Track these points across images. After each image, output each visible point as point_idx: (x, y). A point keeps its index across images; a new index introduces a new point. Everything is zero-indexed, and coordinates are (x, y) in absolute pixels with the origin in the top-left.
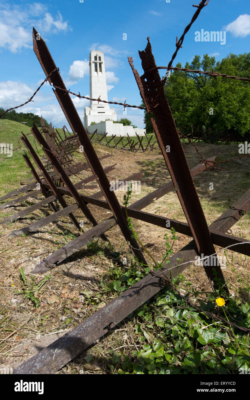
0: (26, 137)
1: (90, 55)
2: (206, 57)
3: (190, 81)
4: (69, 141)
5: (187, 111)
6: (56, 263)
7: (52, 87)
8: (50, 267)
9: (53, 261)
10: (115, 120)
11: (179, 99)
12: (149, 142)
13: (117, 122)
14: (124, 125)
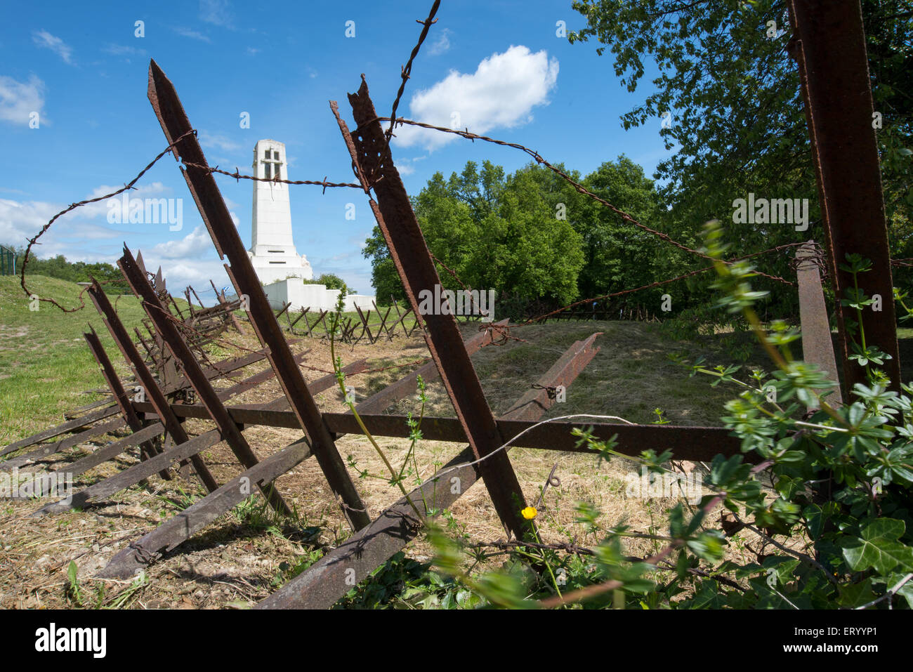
0: (99, 288)
1: (256, 148)
2: (487, 165)
3: (463, 205)
4: (199, 321)
5: (459, 261)
6: (162, 550)
7: (180, 163)
8: (147, 562)
9: (157, 545)
10: (309, 278)
11: (442, 240)
12: (384, 322)
13: (313, 282)
14: (329, 287)
